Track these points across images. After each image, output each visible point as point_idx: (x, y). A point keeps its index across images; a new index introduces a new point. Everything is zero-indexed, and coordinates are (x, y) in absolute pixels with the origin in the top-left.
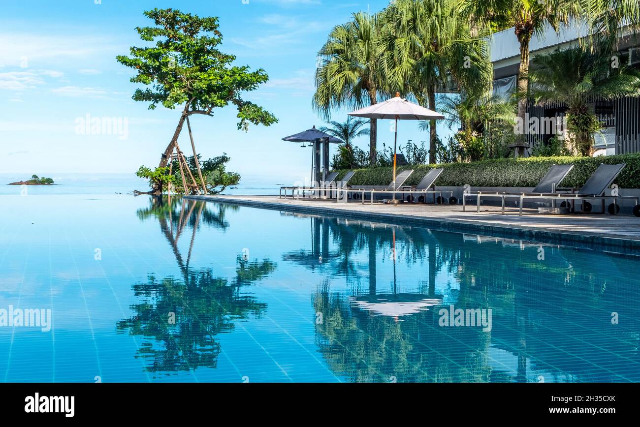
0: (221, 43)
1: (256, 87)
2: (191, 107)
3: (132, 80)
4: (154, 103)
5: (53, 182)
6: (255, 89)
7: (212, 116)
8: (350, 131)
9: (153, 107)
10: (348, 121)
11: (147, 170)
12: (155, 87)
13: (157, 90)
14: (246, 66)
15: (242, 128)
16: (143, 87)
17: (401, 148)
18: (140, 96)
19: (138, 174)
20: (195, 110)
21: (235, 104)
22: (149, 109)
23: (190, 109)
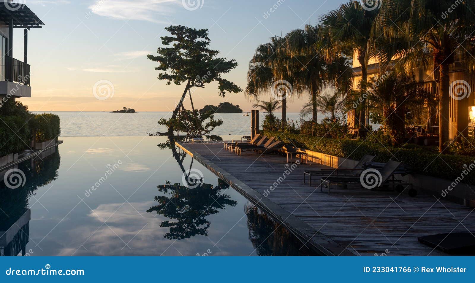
0: (209, 45)
1: (229, 71)
2: (191, 83)
3: (156, 69)
4: (170, 81)
5: (134, 111)
6: (229, 72)
7: (204, 87)
8: (272, 106)
9: (169, 83)
10: (270, 101)
11: (164, 120)
12: (171, 72)
13: (172, 73)
14: (224, 58)
15: (221, 95)
16: (163, 72)
17: (297, 122)
18: (162, 77)
19: (159, 122)
20: (193, 85)
21: (217, 81)
22: (167, 84)
23: (191, 84)
